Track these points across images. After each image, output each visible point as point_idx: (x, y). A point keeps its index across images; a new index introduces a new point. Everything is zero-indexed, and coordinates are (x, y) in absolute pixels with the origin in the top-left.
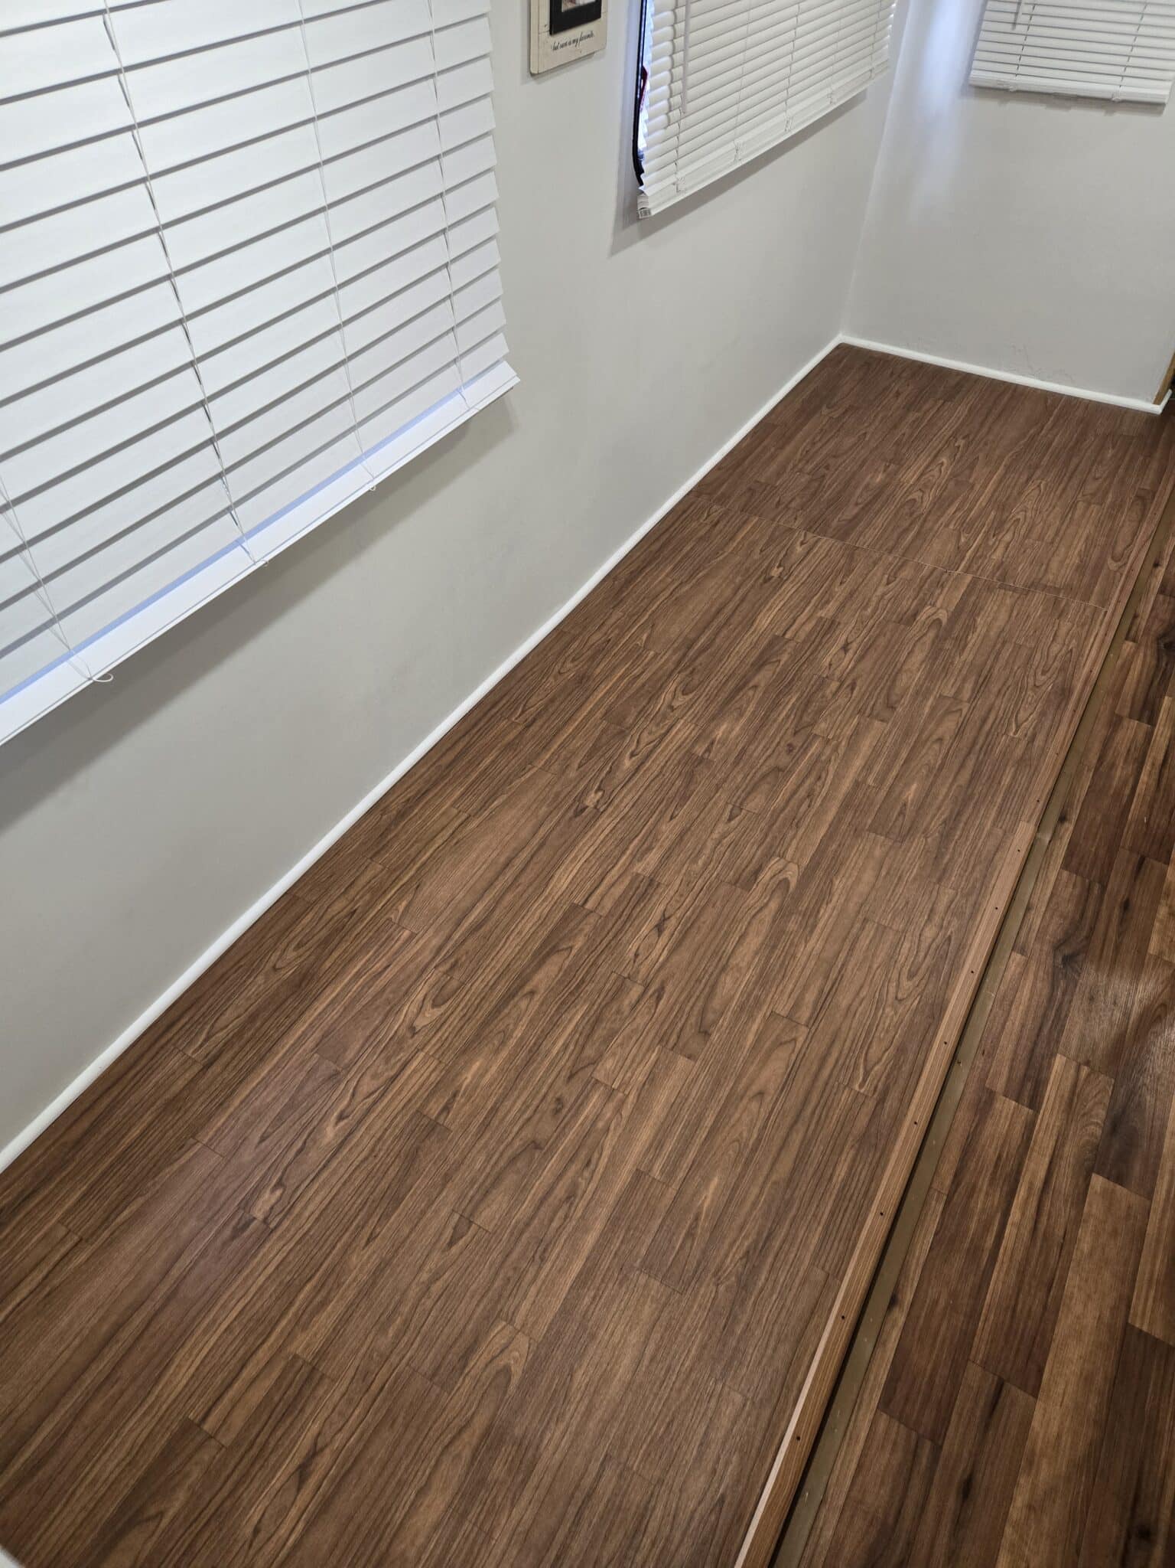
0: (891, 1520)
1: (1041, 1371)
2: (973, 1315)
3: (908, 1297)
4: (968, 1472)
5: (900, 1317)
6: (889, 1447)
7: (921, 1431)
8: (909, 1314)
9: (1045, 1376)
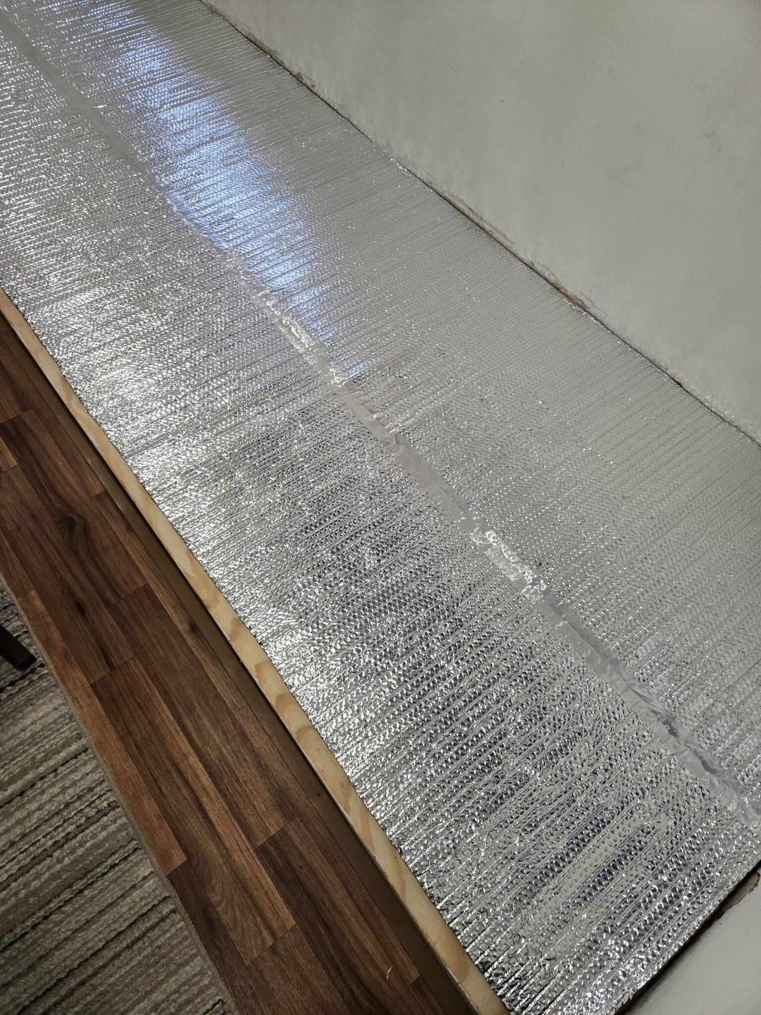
0: (97, 559)
1: (101, 699)
2: (155, 677)
3: (190, 641)
4: (87, 615)
5: (183, 627)
6: (127, 579)
7: (122, 601)
8: (181, 634)
9: (97, 701)
